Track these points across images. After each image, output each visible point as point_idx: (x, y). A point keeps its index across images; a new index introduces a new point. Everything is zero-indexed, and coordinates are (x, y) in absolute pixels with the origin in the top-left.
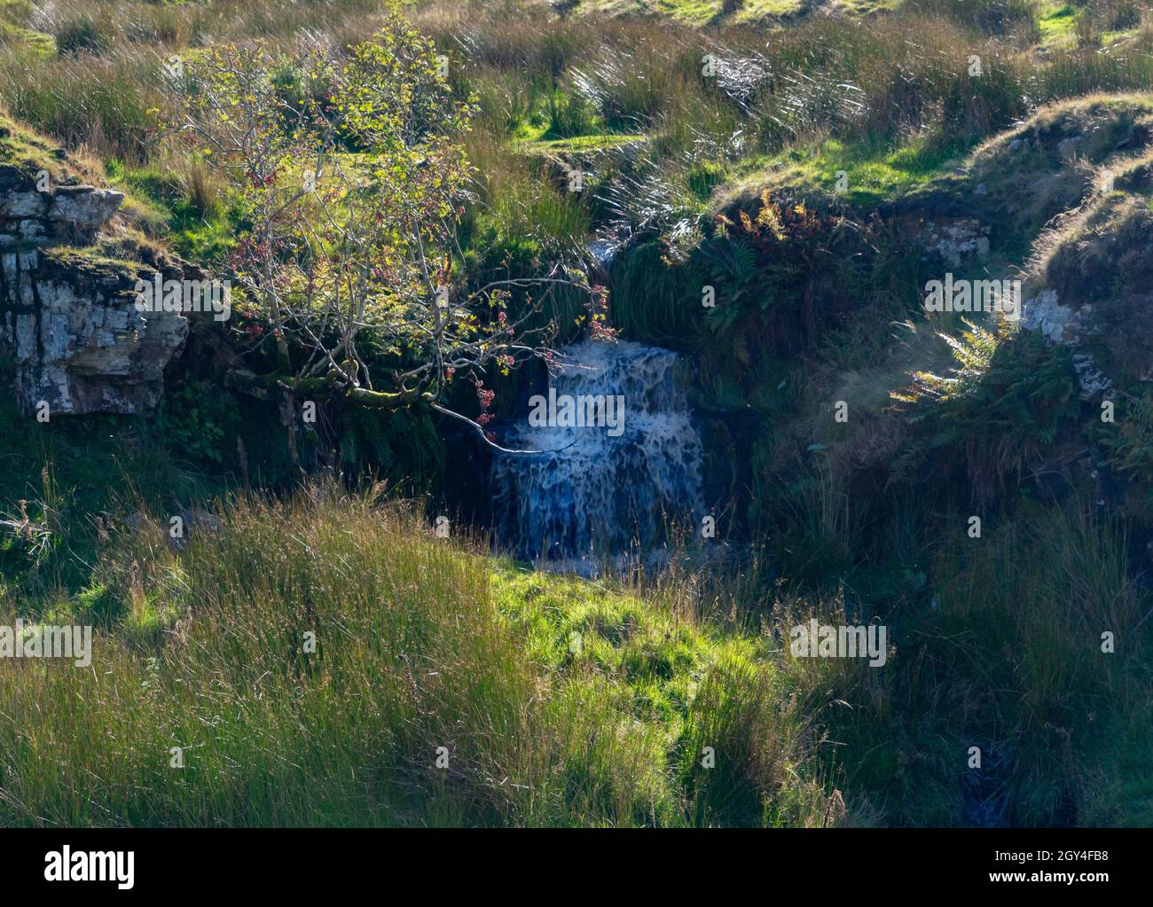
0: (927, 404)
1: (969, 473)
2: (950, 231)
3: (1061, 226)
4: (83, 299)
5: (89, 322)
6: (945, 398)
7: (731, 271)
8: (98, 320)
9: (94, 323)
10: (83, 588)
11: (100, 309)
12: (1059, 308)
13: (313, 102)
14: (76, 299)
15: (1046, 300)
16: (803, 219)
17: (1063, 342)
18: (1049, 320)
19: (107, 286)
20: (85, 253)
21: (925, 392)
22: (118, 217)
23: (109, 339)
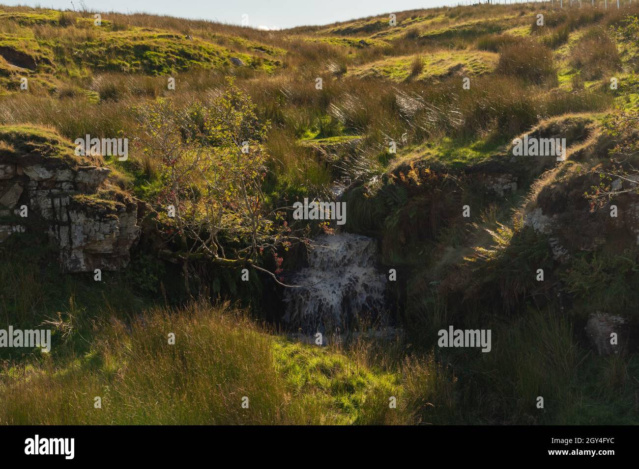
0: (481, 262)
1: (502, 294)
2: (498, 179)
3: (544, 178)
4: (90, 219)
5: (93, 229)
6: (489, 259)
7: (396, 200)
8: (97, 228)
9: (95, 230)
10: (86, 353)
11: (98, 223)
12: (542, 216)
13: (196, 126)
14: (87, 219)
15: (537, 212)
16: (429, 175)
17: (544, 232)
18: (538, 222)
19: (101, 212)
20: (91, 197)
21: (480, 257)
22: (107, 180)
23: (102, 237)
